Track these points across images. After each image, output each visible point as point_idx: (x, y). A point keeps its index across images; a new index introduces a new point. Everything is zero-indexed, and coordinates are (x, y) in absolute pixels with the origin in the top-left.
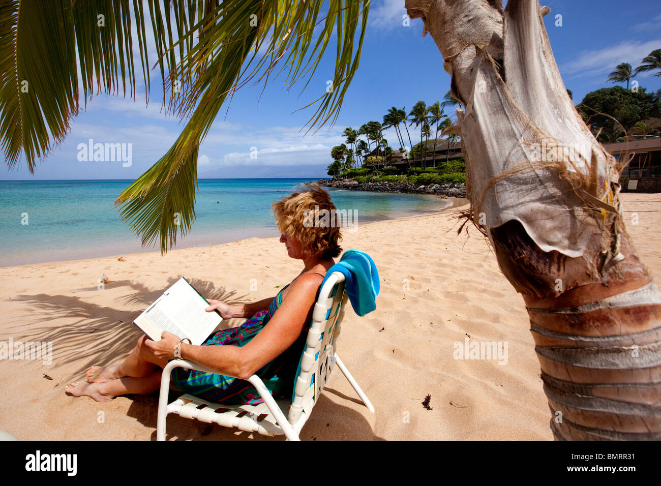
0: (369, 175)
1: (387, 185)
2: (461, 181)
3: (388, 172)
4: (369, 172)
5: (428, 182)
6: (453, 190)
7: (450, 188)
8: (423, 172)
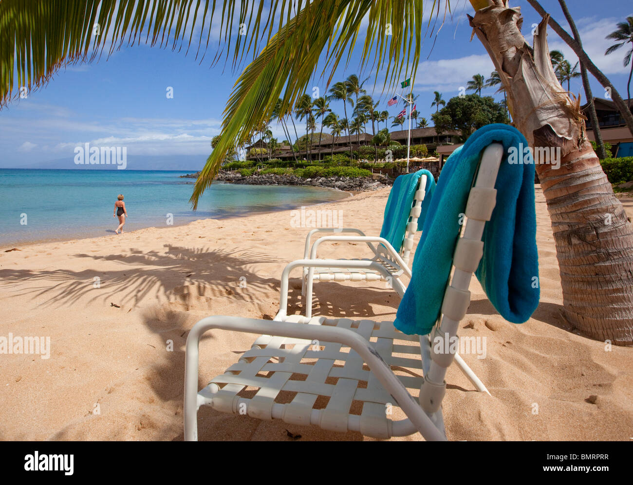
0: (254, 168)
1: (274, 178)
2: (346, 175)
3: (273, 165)
4: (255, 165)
5: (314, 175)
6: (339, 183)
7: (336, 181)
8: (309, 165)
